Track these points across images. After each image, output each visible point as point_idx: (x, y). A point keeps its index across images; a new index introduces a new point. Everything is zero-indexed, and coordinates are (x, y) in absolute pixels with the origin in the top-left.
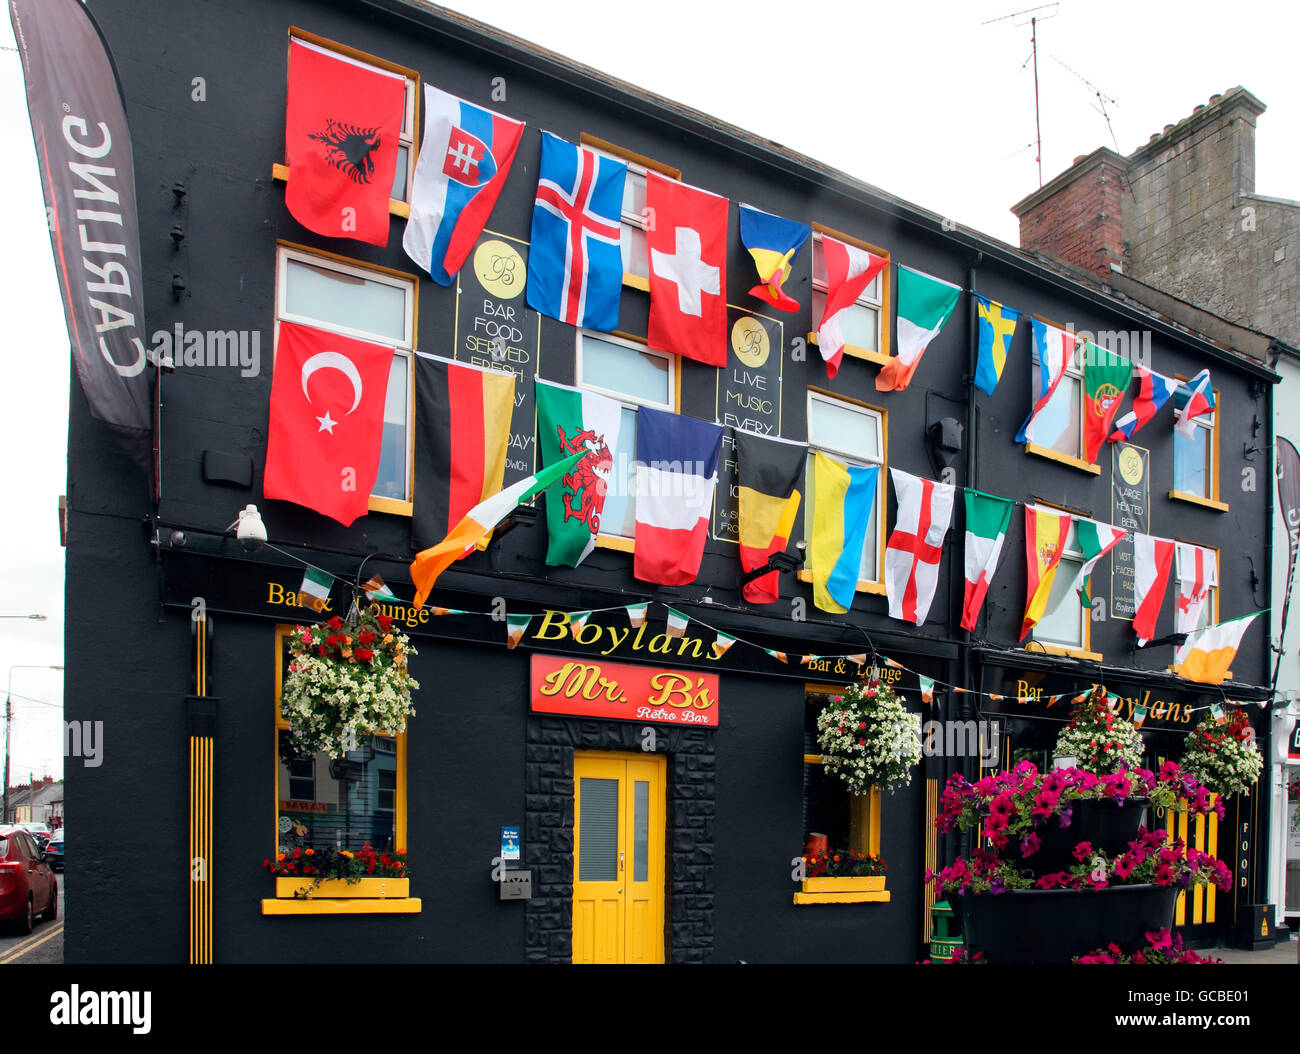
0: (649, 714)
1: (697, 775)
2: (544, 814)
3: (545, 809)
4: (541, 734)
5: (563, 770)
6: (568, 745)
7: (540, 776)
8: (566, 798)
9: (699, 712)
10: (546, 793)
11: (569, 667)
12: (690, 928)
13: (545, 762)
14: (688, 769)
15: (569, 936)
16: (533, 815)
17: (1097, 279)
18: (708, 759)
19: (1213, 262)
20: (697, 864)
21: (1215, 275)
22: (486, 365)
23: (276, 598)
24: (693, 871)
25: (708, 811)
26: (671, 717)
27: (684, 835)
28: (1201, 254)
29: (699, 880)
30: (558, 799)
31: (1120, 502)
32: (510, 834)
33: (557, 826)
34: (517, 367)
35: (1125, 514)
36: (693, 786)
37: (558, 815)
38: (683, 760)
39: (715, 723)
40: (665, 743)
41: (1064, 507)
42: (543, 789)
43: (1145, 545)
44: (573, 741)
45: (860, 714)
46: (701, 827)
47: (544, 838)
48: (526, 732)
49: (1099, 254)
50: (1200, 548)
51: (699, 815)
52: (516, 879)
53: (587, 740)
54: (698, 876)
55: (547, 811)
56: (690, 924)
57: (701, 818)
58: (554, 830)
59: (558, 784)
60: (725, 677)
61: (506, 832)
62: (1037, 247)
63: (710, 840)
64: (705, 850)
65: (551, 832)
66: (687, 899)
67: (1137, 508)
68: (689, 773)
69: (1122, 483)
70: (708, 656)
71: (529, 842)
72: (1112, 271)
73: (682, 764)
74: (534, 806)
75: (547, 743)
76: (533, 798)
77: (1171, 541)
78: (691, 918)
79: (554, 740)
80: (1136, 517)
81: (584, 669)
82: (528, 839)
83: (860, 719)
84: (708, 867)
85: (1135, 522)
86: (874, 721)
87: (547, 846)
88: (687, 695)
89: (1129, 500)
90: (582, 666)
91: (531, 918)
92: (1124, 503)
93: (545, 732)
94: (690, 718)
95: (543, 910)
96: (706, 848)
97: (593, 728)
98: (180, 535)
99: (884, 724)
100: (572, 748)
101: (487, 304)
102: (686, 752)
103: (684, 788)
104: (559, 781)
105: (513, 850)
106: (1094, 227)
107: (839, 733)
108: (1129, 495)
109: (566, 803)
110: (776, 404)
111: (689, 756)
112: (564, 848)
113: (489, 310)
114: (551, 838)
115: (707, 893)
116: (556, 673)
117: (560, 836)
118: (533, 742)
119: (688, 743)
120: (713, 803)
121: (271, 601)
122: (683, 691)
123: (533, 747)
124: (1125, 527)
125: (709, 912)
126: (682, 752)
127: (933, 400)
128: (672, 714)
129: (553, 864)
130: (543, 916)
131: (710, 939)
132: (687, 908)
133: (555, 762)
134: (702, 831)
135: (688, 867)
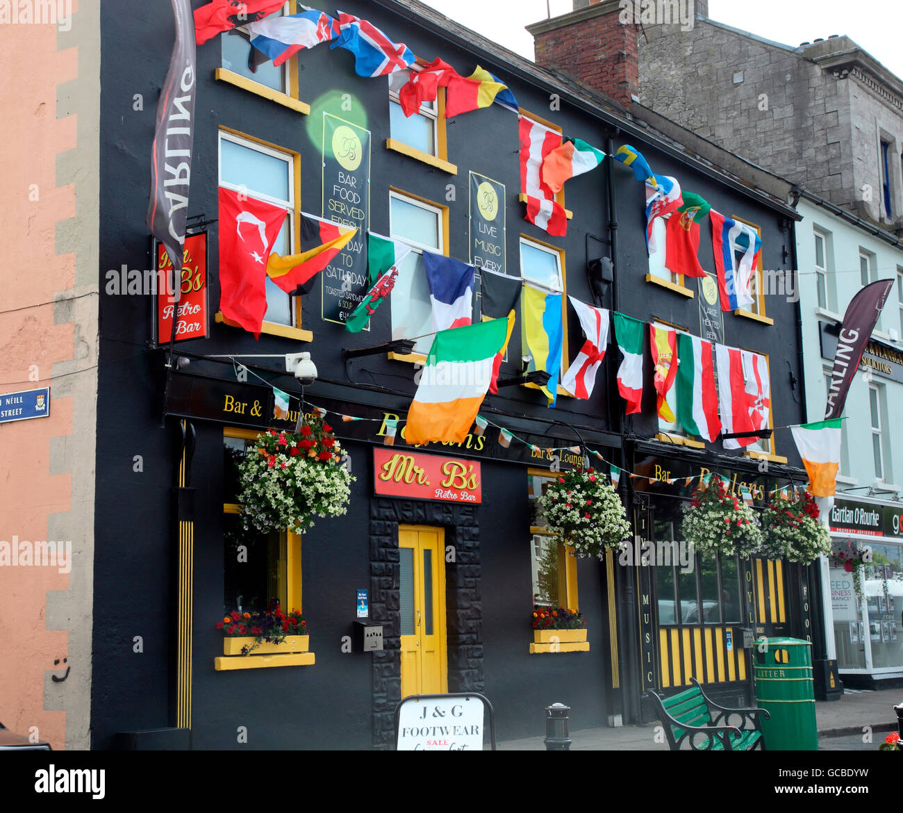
0: (442, 494)
1: (470, 544)
2: (383, 578)
3: (382, 575)
4: (379, 512)
5: (392, 541)
6: (395, 521)
7: (380, 547)
8: (395, 564)
9: (470, 492)
10: (382, 561)
11: (397, 457)
12: (471, 674)
13: (381, 535)
14: (464, 540)
15: (399, 682)
16: (376, 579)
17: (621, 107)
18: (475, 531)
19: (672, 73)
20: (473, 619)
21: (675, 84)
22: (340, 222)
23: (229, 407)
24: (471, 625)
25: (477, 574)
26: (454, 497)
27: (465, 594)
28: (660, 63)
29: (474, 633)
30: (390, 565)
31: (705, 319)
32: (362, 596)
33: (390, 588)
34: (358, 224)
35: (708, 329)
36: (467, 553)
37: (390, 579)
38: (461, 531)
39: (480, 501)
40: (450, 517)
41: (671, 324)
42: (381, 558)
43: (723, 353)
44: (398, 518)
45: (584, 493)
46: (473, 588)
47: (383, 599)
48: (370, 511)
49: (621, 86)
50: (755, 354)
51: (472, 577)
52: (374, 634)
53: (405, 515)
54: (474, 630)
55: (384, 576)
56: (470, 670)
57: (473, 580)
58: (389, 591)
59: (390, 553)
60: (484, 463)
61: (360, 595)
62: (555, 67)
63: (479, 599)
64: (478, 607)
65: (387, 593)
66: (468, 649)
67: (716, 323)
68: (465, 542)
69: (706, 304)
70: (476, 448)
71: (374, 602)
72: (633, 101)
73: (461, 535)
74: (378, 572)
75: (383, 520)
76: (375, 564)
77: (738, 349)
78: (471, 666)
79: (387, 517)
80: (716, 331)
81: (405, 459)
82: (373, 600)
83: (584, 498)
84: (478, 621)
85: (715, 335)
86: (597, 499)
87: (384, 605)
88: (464, 479)
89: (710, 317)
90: (404, 457)
91: (377, 667)
92: (707, 320)
93: (382, 510)
94: (465, 498)
95: (384, 660)
96: (477, 605)
97: (408, 506)
98: (187, 361)
99: (606, 502)
100: (396, 523)
101: (341, 175)
102: (463, 525)
103: (463, 554)
104: (391, 550)
105: (364, 609)
106: (616, 62)
107: (568, 509)
108: (710, 313)
109: (395, 569)
110: (502, 248)
111: (465, 528)
112: (395, 607)
113: (342, 180)
114: (387, 597)
115: (479, 643)
116: (389, 463)
117: (393, 597)
118: (374, 518)
119: (464, 518)
120: (479, 567)
121: (226, 410)
122: (461, 475)
123: (374, 522)
124: (709, 339)
125: (481, 660)
126: (460, 525)
127: (590, 241)
128: (455, 494)
129: (389, 620)
130: (384, 665)
131: (482, 684)
132: (469, 658)
133: (388, 535)
134: (474, 591)
135: (468, 621)
